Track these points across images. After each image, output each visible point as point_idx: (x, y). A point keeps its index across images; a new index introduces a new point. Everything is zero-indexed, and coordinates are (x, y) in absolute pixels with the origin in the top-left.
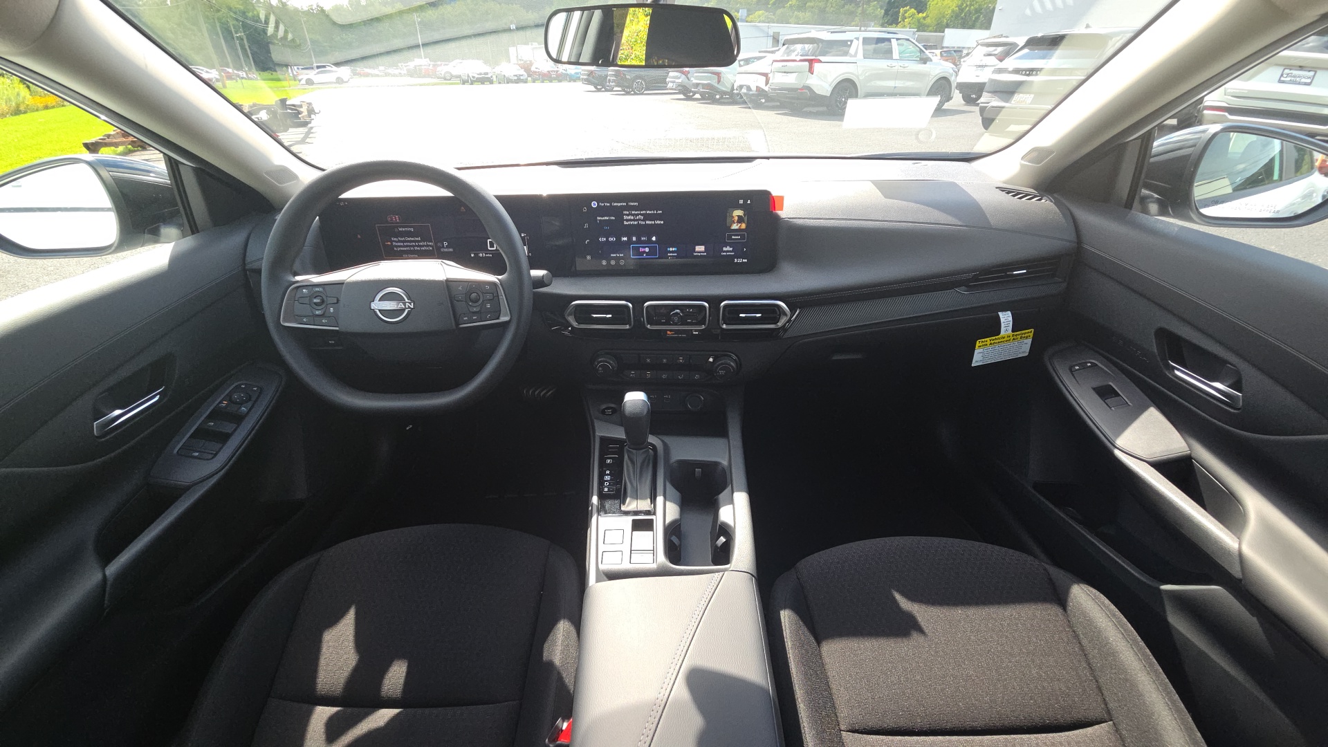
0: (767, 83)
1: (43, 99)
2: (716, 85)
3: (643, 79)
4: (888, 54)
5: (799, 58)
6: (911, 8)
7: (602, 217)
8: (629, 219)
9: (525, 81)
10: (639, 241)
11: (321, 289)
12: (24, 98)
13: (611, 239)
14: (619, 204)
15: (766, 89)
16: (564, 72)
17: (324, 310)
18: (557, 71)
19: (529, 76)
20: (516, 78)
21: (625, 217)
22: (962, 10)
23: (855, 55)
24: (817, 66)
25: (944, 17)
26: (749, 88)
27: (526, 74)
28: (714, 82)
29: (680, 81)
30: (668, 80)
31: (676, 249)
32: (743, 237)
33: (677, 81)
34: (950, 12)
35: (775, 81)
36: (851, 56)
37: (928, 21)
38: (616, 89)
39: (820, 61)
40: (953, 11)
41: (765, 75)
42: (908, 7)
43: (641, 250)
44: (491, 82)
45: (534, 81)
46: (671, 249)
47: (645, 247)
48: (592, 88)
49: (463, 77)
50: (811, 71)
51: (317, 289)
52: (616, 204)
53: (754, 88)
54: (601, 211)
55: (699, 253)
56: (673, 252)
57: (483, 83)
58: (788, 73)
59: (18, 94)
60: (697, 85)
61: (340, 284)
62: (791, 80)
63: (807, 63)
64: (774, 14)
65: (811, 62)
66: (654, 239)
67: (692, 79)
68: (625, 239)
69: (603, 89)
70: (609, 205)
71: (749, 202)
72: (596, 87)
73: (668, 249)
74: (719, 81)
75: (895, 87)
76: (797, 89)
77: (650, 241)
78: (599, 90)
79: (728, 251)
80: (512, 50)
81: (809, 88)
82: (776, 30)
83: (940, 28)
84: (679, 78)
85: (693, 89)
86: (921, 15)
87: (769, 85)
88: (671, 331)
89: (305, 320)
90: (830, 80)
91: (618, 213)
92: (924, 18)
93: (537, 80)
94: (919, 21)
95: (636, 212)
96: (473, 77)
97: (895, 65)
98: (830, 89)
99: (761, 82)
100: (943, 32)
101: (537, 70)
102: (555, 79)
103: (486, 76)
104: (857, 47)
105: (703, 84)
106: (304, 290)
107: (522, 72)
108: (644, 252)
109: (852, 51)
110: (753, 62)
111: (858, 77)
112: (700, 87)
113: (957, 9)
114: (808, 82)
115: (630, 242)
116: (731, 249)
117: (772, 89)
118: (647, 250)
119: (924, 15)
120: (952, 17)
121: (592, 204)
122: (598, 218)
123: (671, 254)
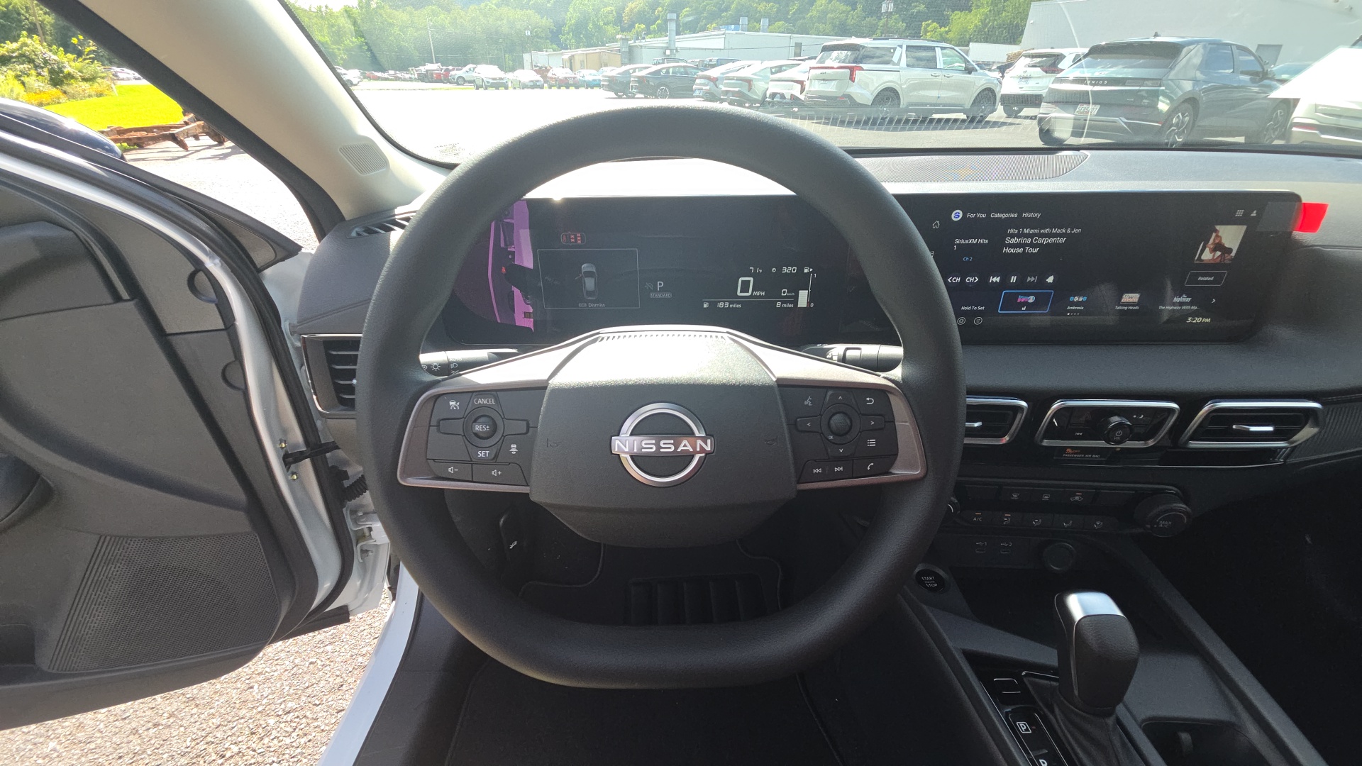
0: (802, 90)
1: (38, 96)
2: (747, 92)
3: (666, 86)
4: (931, 63)
5: (836, 65)
6: (933, 22)
7: (965, 239)
8: (1013, 244)
9: (542, 87)
10: (1021, 284)
11: (492, 401)
12: (18, 95)
13: (970, 280)
14: (1004, 216)
15: (802, 97)
16: (581, 78)
17: (498, 446)
18: (574, 78)
19: (545, 82)
20: (532, 84)
21: (1008, 240)
22: (985, 25)
23: (898, 63)
24: (858, 74)
25: (966, 31)
26: (783, 96)
27: (542, 80)
28: (745, 91)
29: (707, 88)
30: (694, 87)
31: (1085, 299)
32: (1218, 278)
33: (704, 88)
34: (972, 26)
35: (812, 89)
36: (894, 64)
37: (951, 35)
38: (638, 96)
39: (861, 69)
40: (976, 26)
41: (801, 83)
42: (930, 21)
43: (1021, 299)
44: (506, 88)
45: (550, 87)
46: (1076, 299)
47: (1029, 295)
48: (612, 94)
49: (477, 83)
50: (852, 78)
51: (483, 401)
52: (997, 215)
53: (788, 97)
54: (966, 228)
55: (1125, 306)
56: (1078, 304)
57: (497, 89)
58: (826, 80)
59: (12, 91)
60: (727, 92)
61: (537, 389)
62: (830, 88)
63: (848, 71)
64: (794, 26)
65: (852, 70)
66: (1050, 280)
67: (721, 86)
68: (997, 279)
69: (625, 96)
70: (984, 216)
71: (1254, 214)
72: (616, 94)
73: (1071, 299)
74: (750, 89)
75: (939, 97)
76: (837, 97)
77: (1041, 283)
78: (620, 97)
79: (1181, 304)
80: (526, 57)
81: (849, 97)
82: (799, 41)
83: (964, 42)
84: (706, 85)
85: (722, 97)
86: (943, 29)
87: (805, 92)
88: (1072, 448)
89: (451, 470)
90: (872, 88)
91: (997, 231)
92: (947, 32)
93: (554, 86)
94: (941, 35)
95: (1032, 231)
96: (488, 82)
97: (939, 76)
98: (871, 98)
99: (796, 91)
100: (968, 45)
101: (554, 76)
102: (572, 85)
103: (501, 81)
104: (900, 55)
105: (733, 92)
106: (452, 403)
107: (538, 77)
108: (1026, 303)
109: (895, 59)
110: (785, 70)
111: (900, 86)
112: (730, 94)
113: (980, 24)
114: (848, 90)
115: (1004, 283)
116: (1189, 299)
117: (809, 97)
118: (1031, 299)
119: (947, 29)
120: (975, 31)
121: (953, 215)
122: (957, 241)
123: (1074, 308)
